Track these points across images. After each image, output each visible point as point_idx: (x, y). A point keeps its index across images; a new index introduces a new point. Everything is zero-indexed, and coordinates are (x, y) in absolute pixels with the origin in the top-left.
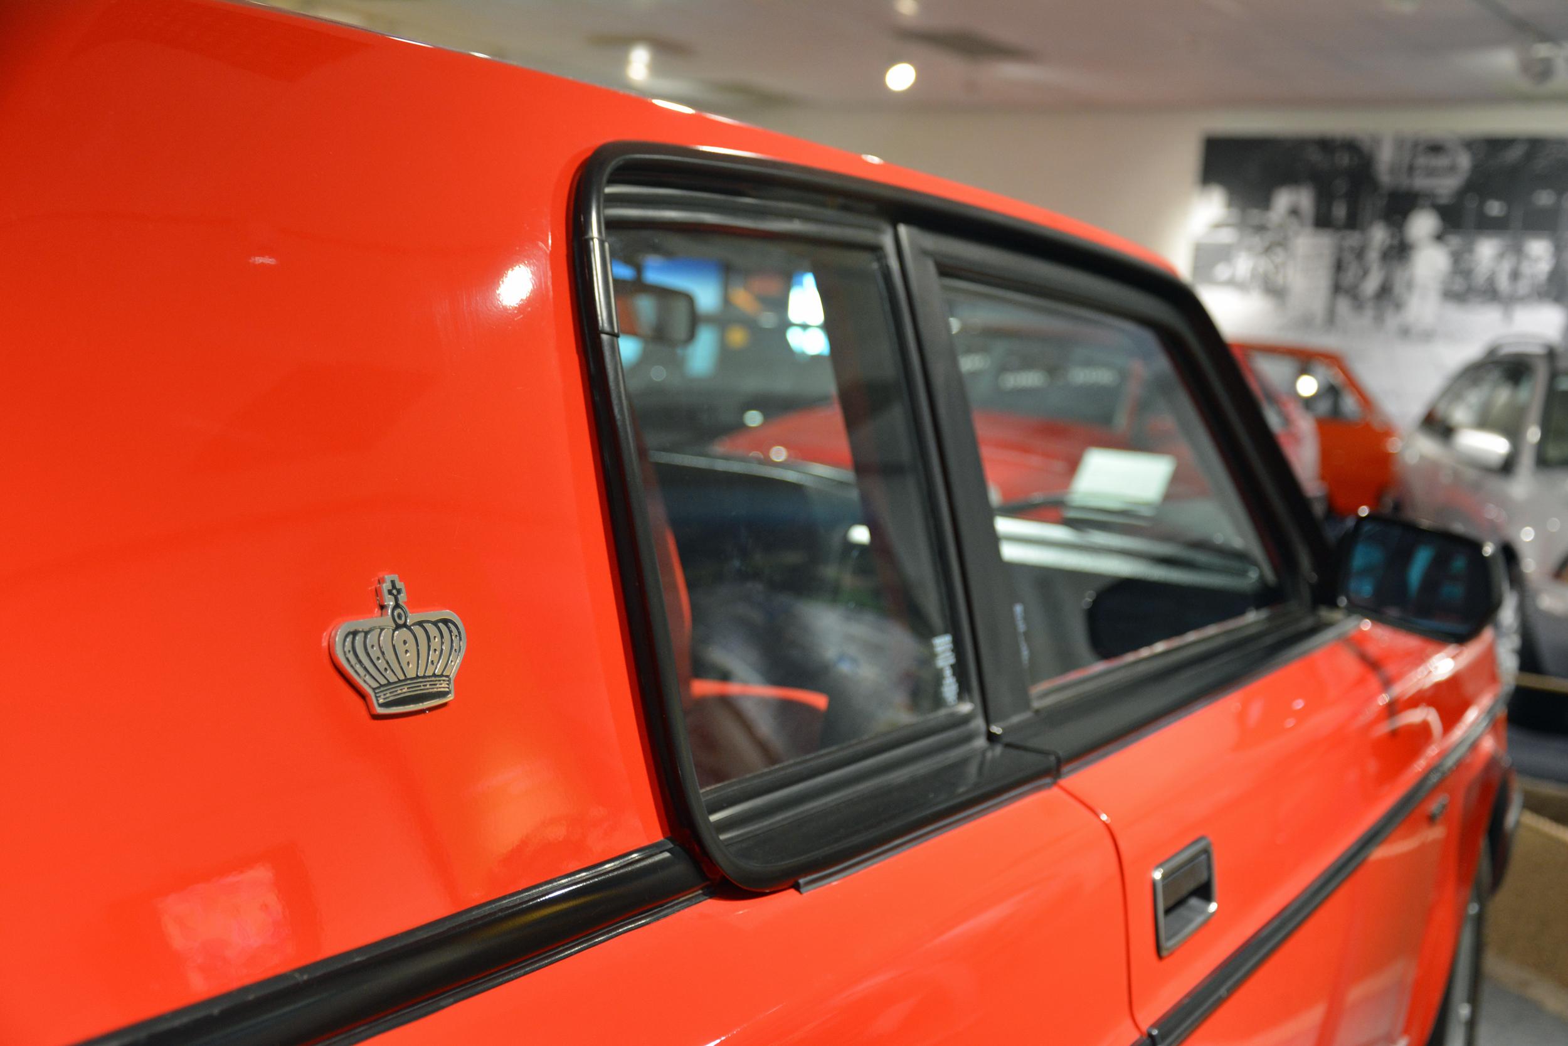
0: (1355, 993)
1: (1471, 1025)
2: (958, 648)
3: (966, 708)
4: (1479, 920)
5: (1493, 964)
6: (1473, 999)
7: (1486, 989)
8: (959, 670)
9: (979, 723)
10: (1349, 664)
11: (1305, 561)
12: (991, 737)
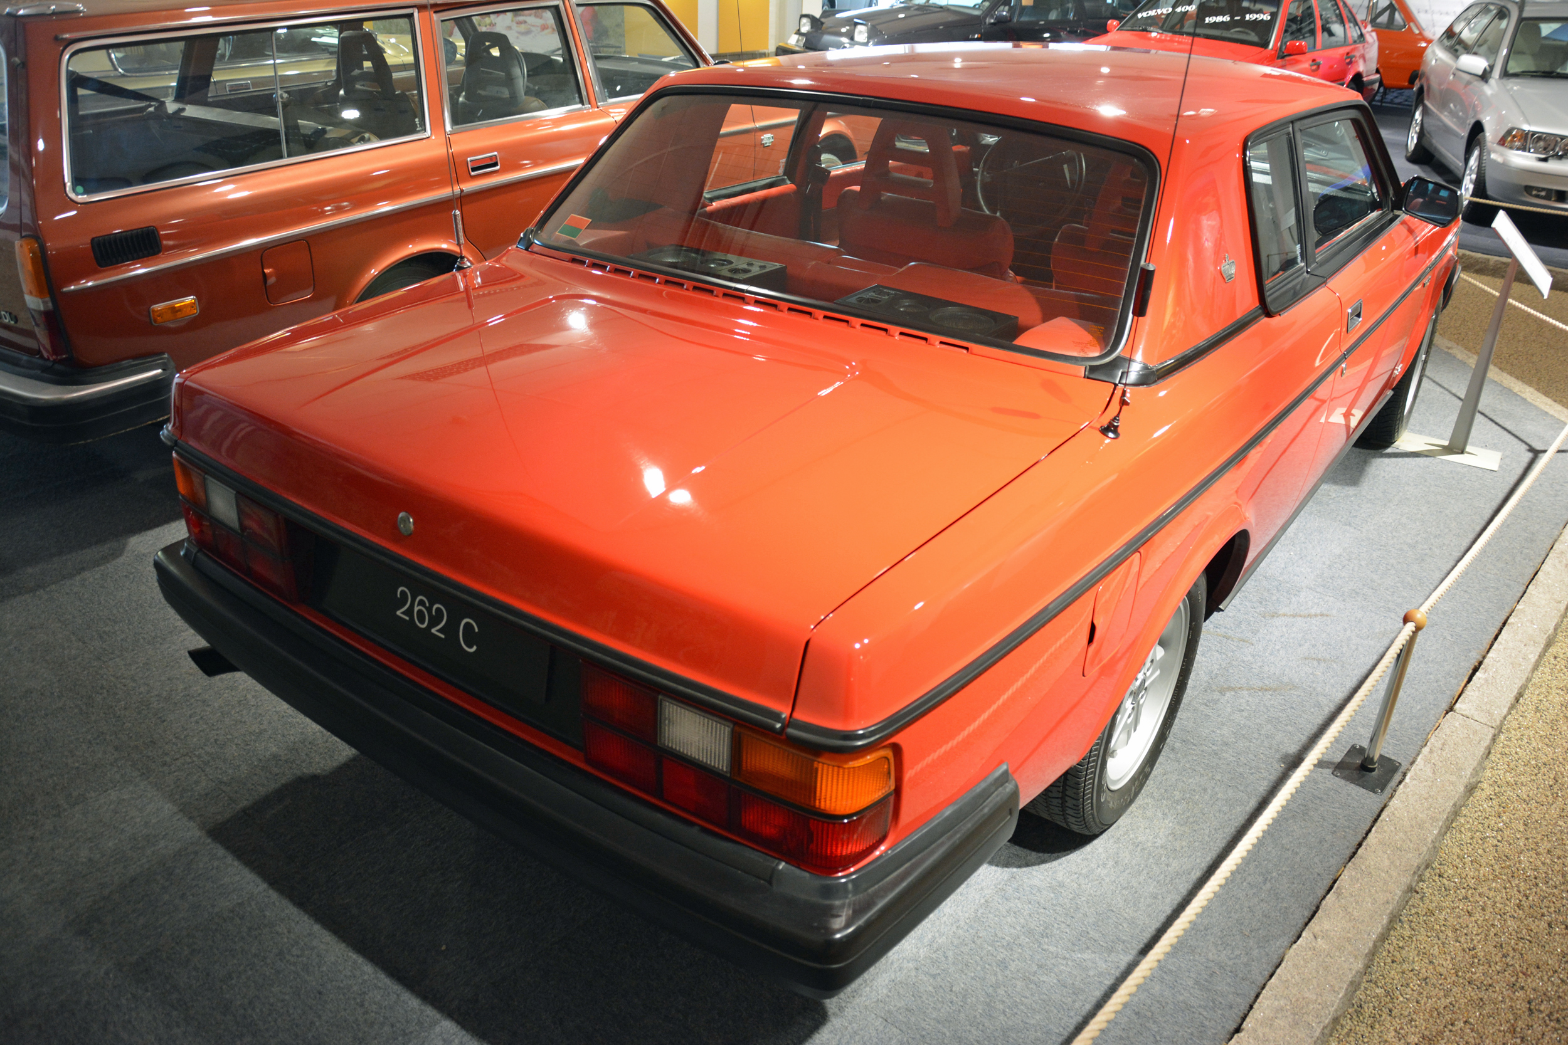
0: (1385, 353)
1: (1425, 362)
2: (1302, 248)
3: (1303, 264)
4: (1435, 321)
5: (1438, 339)
6: (1427, 353)
7: (1433, 348)
8: (1302, 254)
9: (1305, 268)
10: (1404, 231)
11: (1391, 192)
12: (1308, 272)
